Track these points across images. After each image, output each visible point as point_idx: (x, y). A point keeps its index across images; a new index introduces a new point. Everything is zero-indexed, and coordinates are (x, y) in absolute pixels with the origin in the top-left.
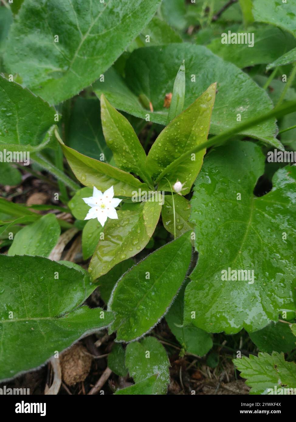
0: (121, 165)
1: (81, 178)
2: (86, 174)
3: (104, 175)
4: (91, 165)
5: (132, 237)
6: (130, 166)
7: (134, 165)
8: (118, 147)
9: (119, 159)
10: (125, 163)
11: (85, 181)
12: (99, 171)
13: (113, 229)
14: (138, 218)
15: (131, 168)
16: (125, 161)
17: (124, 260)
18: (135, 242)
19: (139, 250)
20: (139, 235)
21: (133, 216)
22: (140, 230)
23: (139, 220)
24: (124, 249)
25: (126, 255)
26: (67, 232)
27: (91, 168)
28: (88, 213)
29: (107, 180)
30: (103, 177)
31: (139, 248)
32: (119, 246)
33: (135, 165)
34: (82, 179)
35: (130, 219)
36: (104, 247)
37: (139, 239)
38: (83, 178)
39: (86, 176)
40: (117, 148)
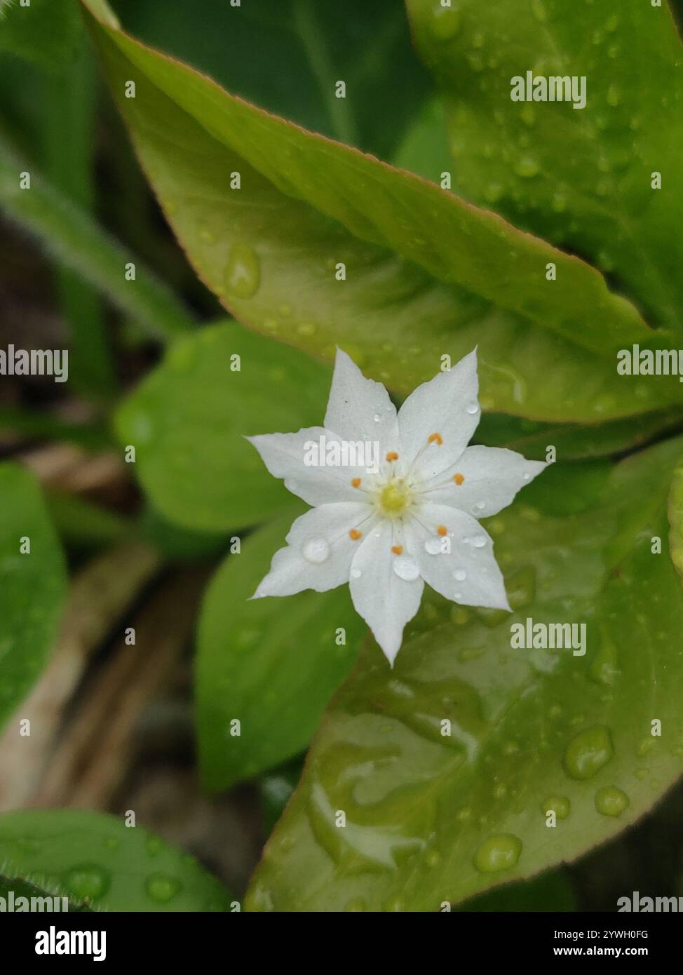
0: (494, 191)
1: (227, 272)
2: (263, 248)
3: (382, 256)
4: (304, 188)
5: (555, 710)
6: (560, 202)
7: (592, 194)
8: (493, 63)
9: (488, 150)
10: (526, 180)
11: (254, 293)
12: (355, 232)
13: (424, 636)
14: (598, 571)
15: (565, 217)
16: (529, 166)
17: (505, 879)
18: (588, 756)
19: (617, 816)
20: (608, 698)
21: (564, 552)
22: (620, 665)
23: (605, 589)
24: (500, 791)
25: (519, 846)
26: (102, 569)
27: (300, 206)
28: (286, 544)
29: (404, 300)
30: (382, 275)
31: (612, 802)
32: (458, 758)
33: (602, 199)
34: (234, 281)
35: (544, 571)
36: (355, 753)
37: (610, 733)
38: (241, 272)
39: (257, 258)
40: (486, 72)
